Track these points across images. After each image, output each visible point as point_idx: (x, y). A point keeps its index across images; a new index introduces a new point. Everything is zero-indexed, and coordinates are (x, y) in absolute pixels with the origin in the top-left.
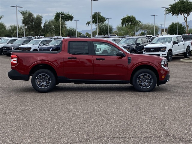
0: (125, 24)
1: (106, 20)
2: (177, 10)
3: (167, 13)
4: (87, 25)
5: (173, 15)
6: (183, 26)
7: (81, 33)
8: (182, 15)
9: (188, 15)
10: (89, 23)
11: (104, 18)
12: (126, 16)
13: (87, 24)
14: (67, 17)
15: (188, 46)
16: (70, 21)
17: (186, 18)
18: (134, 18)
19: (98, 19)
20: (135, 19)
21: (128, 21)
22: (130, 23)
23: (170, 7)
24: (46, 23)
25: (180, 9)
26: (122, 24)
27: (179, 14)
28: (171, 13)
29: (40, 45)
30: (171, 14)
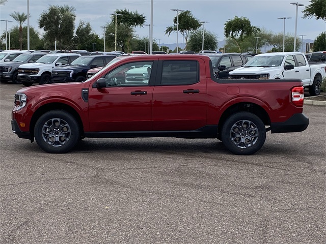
0: (231, 32)
1: (200, 25)
3: (307, 15)
4: (167, 33)
5: (318, 18)
7: (168, 48)
10: (170, 30)
11: (197, 22)
12: (233, 19)
13: (167, 31)
14: (135, 18)
15: (318, 75)
16: (139, 26)
18: (248, 23)
19: (185, 22)
20: (250, 24)
21: (235, 26)
22: (240, 32)
23: (312, 3)
24: (80, 26)
26: (226, 32)
28: (315, 14)
29: (56, 65)
30: (314, 17)
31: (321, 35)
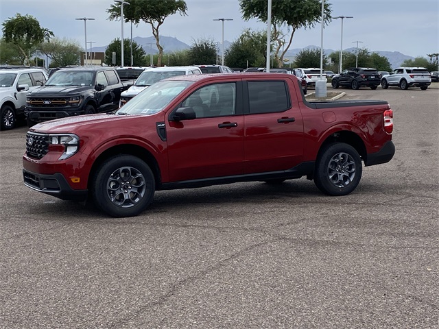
2: (138, 9)
3: (114, 16)
5: (127, 21)
6: (139, 48)
8: (147, 22)
9: (160, 23)
12: (15, 18)
17: (157, 30)
18: (36, 24)
25: (145, 8)
26: (5, 35)
27: (141, 20)
28: (123, 15)
30: (121, 18)
31: (113, 42)
